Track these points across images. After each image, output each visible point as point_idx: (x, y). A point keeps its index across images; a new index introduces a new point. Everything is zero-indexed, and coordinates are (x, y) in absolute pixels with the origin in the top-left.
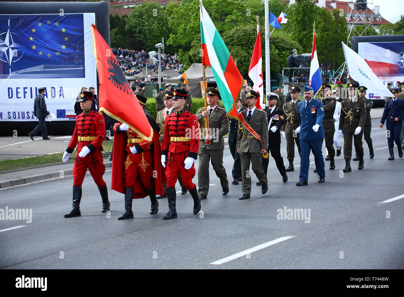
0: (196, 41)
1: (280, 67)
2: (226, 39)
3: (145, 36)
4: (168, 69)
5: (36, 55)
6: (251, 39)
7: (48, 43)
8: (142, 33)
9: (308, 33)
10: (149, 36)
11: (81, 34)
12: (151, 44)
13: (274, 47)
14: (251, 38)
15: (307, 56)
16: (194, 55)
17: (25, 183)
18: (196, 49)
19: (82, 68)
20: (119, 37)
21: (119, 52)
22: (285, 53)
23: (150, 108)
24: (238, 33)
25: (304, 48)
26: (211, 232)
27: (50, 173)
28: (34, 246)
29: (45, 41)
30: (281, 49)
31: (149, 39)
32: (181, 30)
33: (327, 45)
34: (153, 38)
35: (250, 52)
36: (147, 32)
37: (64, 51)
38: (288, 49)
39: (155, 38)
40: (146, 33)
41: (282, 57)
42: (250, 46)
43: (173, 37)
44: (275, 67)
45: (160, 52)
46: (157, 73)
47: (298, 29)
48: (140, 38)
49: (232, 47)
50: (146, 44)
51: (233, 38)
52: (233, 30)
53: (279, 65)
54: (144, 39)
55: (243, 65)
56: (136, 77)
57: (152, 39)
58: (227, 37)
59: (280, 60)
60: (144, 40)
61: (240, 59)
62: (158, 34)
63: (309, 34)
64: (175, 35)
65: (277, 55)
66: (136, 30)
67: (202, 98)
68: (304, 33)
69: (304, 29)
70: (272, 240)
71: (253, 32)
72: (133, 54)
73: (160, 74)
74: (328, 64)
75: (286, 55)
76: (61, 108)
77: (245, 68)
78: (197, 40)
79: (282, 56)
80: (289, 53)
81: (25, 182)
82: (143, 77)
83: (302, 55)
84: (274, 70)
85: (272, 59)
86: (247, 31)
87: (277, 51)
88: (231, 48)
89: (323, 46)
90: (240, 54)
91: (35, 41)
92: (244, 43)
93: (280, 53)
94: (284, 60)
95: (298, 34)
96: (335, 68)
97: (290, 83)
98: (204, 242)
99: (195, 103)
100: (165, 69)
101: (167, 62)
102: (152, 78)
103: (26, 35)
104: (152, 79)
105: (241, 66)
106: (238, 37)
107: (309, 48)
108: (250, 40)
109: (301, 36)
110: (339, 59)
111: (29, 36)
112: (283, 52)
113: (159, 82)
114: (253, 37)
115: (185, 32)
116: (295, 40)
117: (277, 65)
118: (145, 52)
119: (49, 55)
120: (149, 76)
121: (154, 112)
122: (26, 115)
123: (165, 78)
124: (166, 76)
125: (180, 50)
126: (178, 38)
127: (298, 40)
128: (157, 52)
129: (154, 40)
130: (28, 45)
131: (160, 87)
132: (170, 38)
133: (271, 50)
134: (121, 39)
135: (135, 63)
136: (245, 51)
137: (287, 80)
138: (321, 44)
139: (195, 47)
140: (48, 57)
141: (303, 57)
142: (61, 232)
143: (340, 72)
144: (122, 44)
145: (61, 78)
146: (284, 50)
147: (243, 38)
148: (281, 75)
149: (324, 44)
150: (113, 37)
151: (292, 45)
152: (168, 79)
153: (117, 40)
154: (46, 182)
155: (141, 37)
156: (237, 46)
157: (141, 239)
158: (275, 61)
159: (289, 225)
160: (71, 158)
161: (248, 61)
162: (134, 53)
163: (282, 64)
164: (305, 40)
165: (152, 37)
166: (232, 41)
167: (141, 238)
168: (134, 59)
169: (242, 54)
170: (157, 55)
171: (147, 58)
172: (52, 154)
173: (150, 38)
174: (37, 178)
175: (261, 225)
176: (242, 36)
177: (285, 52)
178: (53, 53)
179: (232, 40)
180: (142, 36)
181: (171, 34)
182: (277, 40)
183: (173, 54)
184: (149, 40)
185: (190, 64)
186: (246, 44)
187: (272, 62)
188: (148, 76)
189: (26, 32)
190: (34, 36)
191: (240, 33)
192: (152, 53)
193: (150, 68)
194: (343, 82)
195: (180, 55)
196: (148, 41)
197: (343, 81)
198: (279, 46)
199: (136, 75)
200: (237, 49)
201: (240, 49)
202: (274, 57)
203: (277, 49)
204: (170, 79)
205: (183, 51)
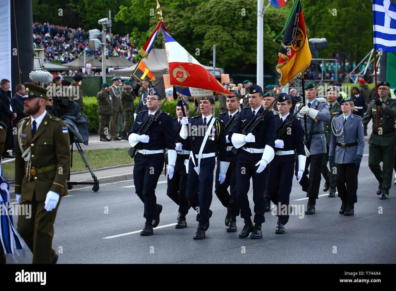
2: (201, 14)
3: (83, 6)
4: (117, 56)
9: (318, 9)
10: (88, 8)
12: (92, 18)
13: (269, 28)
15: (317, 42)
20: (44, 7)
21: (45, 29)
23: (89, 111)
24: (218, 7)
25: (313, 31)
33: (346, 27)
34: (95, 10)
35: (235, 35)
39: (98, 11)
42: (234, 26)
43: (125, 10)
44: (271, 57)
45: (105, 31)
46: (101, 61)
48: (76, 9)
49: (210, 26)
50: (85, 19)
51: (211, 13)
54: (81, 11)
55: (224, 53)
56: (70, 66)
57: (93, 12)
58: (203, 12)
59: (277, 47)
60: (81, 13)
61: (219, 44)
62: (103, 5)
63: (320, 10)
64: (127, 7)
68: (314, 8)
69: (313, 3)
72: (64, 32)
73: (105, 64)
74: (346, 54)
77: (227, 58)
82: (80, 67)
83: (310, 40)
84: (268, 61)
85: (266, 45)
86: (231, 4)
87: (273, 34)
88: (208, 28)
89: (340, 27)
90: (219, 36)
92: (226, 21)
96: (356, 60)
100: (111, 56)
101: (114, 46)
102: (94, 68)
104: (93, 70)
105: (221, 54)
106: (218, 13)
107: (320, 30)
108: (236, 18)
110: (363, 47)
113: (103, 74)
117: (272, 54)
118: (83, 30)
120: (89, 65)
121: (95, 117)
123: (112, 69)
124: (112, 65)
125: (136, 29)
126: (132, 12)
128: (101, 31)
129: (96, 13)
131: (104, 81)
132: (120, 12)
135: (68, 45)
136: (228, 32)
138: (337, 25)
143: (363, 66)
147: (225, 14)
149: (341, 25)
150: (36, 6)
152: (116, 70)
153: (42, 12)
156: (217, 26)
158: (271, 48)
161: (231, 47)
162: (66, 31)
164: (314, 19)
165: (94, 8)
168: (67, 40)
169: (222, 37)
170: (101, 35)
171: (85, 39)
173: (90, 10)
176: (224, 11)
179: (210, 17)
180: (78, 7)
181: (122, 6)
182: (273, 19)
183: (124, 35)
184: (89, 13)
186: (230, 22)
187: (265, 49)
188: (87, 65)
192: (94, 32)
193: (90, 53)
194: (369, 81)
195: (134, 36)
196: (87, 14)
197: (369, 79)
198: (276, 26)
199: (69, 64)
200: (216, 30)
201: (220, 29)
202: (269, 43)
203: (273, 32)
204: (119, 70)
205: (139, 31)
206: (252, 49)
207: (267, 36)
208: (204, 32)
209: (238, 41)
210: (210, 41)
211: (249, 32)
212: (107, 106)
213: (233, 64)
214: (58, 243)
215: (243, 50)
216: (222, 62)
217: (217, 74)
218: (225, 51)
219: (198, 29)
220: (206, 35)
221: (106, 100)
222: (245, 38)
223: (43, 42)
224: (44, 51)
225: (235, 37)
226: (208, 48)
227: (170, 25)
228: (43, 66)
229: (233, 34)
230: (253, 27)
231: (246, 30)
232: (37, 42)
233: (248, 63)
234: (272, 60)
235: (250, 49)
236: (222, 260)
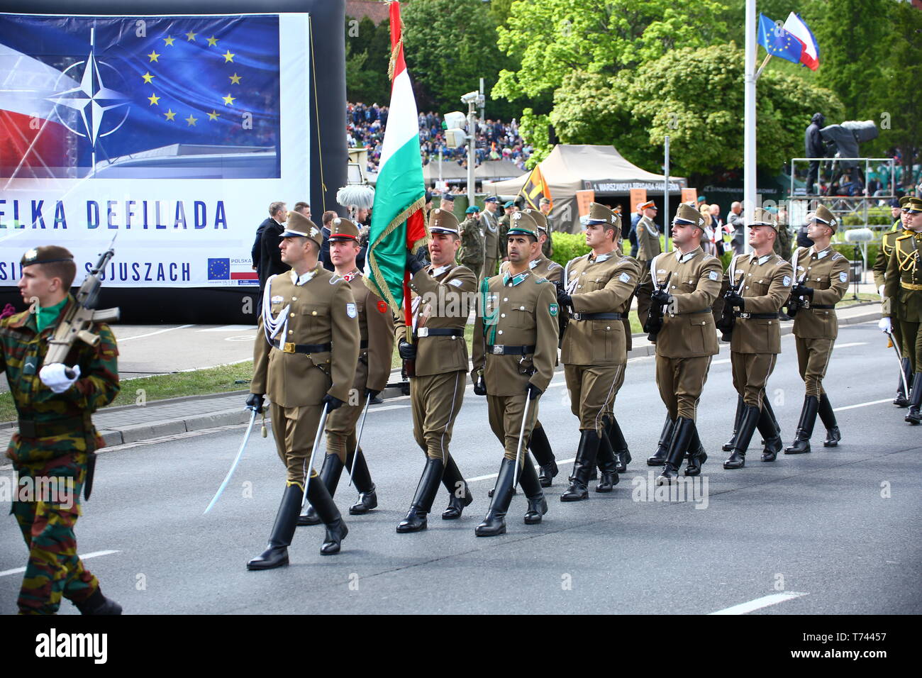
0: (566, 87)
1: (786, 155)
2: (645, 81)
3: (439, 72)
4: (497, 159)
5: (158, 118)
6: (713, 84)
7: (190, 89)
8: (430, 65)
9: (862, 68)
10: (447, 74)
11: (273, 68)
12: (453, 93)
13: (771, 105)
14: (711, 82)
15: (857, 128)
16: (563, 122)
17: (123, 443)
18: (567, 107)
19: (274, 154)
20: (372, 76)
21: (371, 114)
22: (799, 121)
24: (677, 68)
25: (852, 108)
26: (586, 578)
27: (186, 418)
28: (138, 603)
29: (183, 85)
30: (791, 110)
31: (447, 81)
32: (530, 59)
33: (914, 100)
34: (458, 78)
35: (707, 118)
36: (442, 61)
37: (232, 111)
38: (807, 110)
39: (463, 79)
40: (439, 66)
41: (791, 131)
42: (707, 102)
43: (509, 78)
44: (773, 157)
45: (473, 115)
46: (466, 168)
47: (839, 58)
48: (426, 78)
49: (662, 103)
50: (441, 94)
51: (664, 80)
52: (665, 60)
53: (782, 151)
54: (435, 81)
55: (688, 151)
57: (456, 81)
58: (650, 78)
59: (786, 137)
60: (435, 85)
62: (472, 68)
63: (865, 70)
64: (513, 73)
65: (779, 126)
66: (415, 57)
67: (579, 234)
68: (853, 67)
69: (853, 58)
70: (744, 601)
71: (716, 65)
73: (472, 171)
75: (803, 125)
76: (219, 254)
77: (694, 159)
78: (569, 84)
79: (793, 127)
80: (810, 120)
81: (123, 440)
82: (432, 180)
83: (845, 124)
84: (770, 164)
85: (765, 135)
86: (701, 62)
87: (779, 115)
88: (660, 106)
89: (903, 101)
91: (158, 84)
92: (691, 92)
93: (785, 121)
94: (797, 140)
95: (838, 69)
97: (809, 198)
98: (567, 601)
99: (562, 248)
100: (486, 159)
101: (492, 139)
103: (135, 67)
106: (678, 78)
108: (709, 87)
109: (844, 75)
111: (141, 73)
112: (795, 119)
113: (470, 192)
114: (717, 78)
115: (541, 63)
116: (826, 87)
117: (776, 152)
118: (437, 114)
119: (192, 120)
122: (131, 273)
124: (488, 175)
125: (527, 111)
126: (522, 81)
127: (835, 86)
128: (466, 115)
129: (461, 83)
130: (138, 94)
131: (472, 204)
132: (501, 81)
133: (763, 111)
134: (377, 79)
136: (695, 113)
137: (802, 191)
138: (898, 97)
139: (565, 104)
140: (190, 124)
141: (845, 130)
142: (206, 569)
144: (378, 94)
145: (220, 177)
146: (797, 113)
147: (690, 81)
148: (787, 176)
149: (904, 98)
150: (356, 74)
151: (819, 100)
152: (493, 184)
153: (367, 84)
154: (175, 440)
155: (428, 76)
156: (674, 102)
157: (407, 591)
158: (774, 141)
159: (792, 565)
160: (241, 383)
161: (701, 140)
163: (792, 149)
164: (854, 87)
165: (457, 74)
166: (661, 89)
167: (406, 588)
169: (685, 122)
170: (467, 122)
171: (440, 131)
172: (193, 370)
173: (451, 79)
174: (153, 431)
175: (718, 562)
176: (687, 75)
177: (800, 119)
178: (201, 114)
179: (662, 85)
180: (429, 73)
181: (504, 71)
182: (778, 87)
183: (508, 121)
184: (449, 83)
185: (552, 146)
186: (698, 95)
187: (764, 142)
189: (134, 60)
190: (154, 71)
191: (682, 69)
192: (453, 118)
193: (449, 155)
195: (526, 123)
196: (445, 86)
198: (784, 101)
200: (674, 108)
201: (680, 108)
202: (770, 131)
203: (778, 111)
204: (498, 184)
205: (534, 113)
206: (739, 142)
207: (766, 119)
208: (652, 113)
209: (712, 129)
210: (663, 130)
211: (733, 111)
212: (475, 249)
213: (704, 171)
214: (385, 487)
215: (723, 145)
216: (684, 167)
217: (675, 188)
218: (691, 147)
219: (640, 108)
220: (655, 118)
221: (473, 237)
222: (726, 123)
223: (368, 138)
224: (366, 154)
225: (708, 121)
226: (659, 143)
227: (592, 102)
228: (365, 180)
229: (705, 116)
230: (741, 104)
231: (728, 108)
232: (359, 137)
233: (731, 167)
234: (776, 162)
235: (736, 142)
236: (672, 519)
